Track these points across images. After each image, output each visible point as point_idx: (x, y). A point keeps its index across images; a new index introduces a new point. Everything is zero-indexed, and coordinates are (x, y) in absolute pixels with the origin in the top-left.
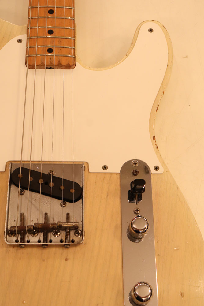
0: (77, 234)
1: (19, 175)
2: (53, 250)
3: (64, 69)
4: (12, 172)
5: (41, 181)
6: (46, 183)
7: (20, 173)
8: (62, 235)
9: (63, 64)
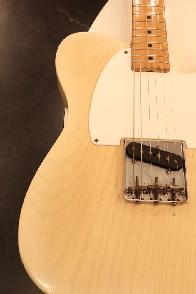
0: (181, 195)
2: (163, 207)
3: (163, 72)
5: (151, 153)
6: (154, 155)
7: (133, 146)
8: (169, 196)
9: (161, 68)
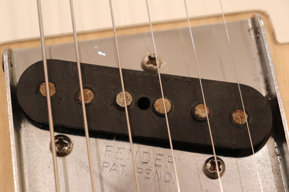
1: (42, 87)
4: (17, 79)
5: (124, 99)
7: (44, 81)
